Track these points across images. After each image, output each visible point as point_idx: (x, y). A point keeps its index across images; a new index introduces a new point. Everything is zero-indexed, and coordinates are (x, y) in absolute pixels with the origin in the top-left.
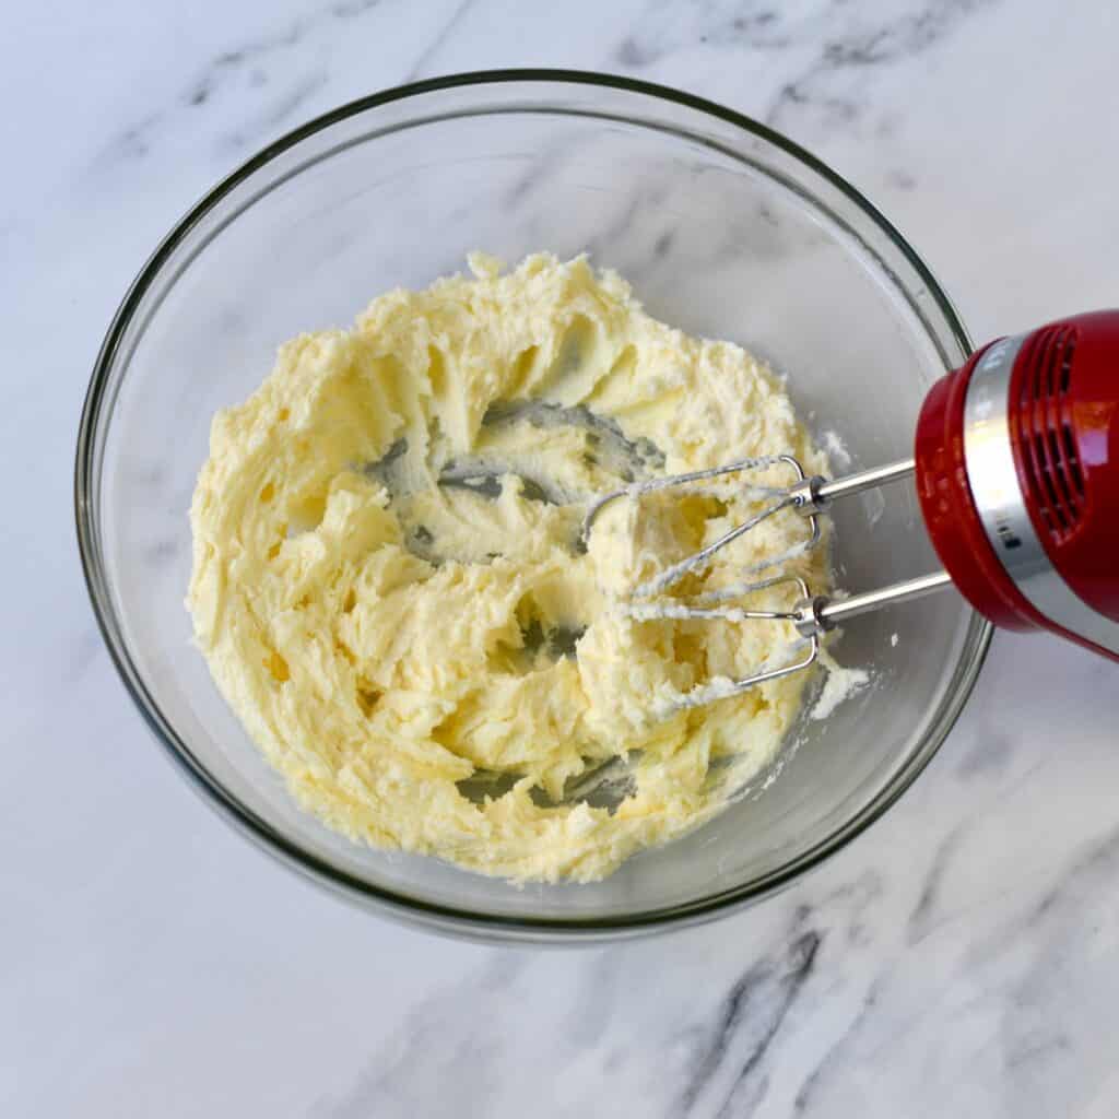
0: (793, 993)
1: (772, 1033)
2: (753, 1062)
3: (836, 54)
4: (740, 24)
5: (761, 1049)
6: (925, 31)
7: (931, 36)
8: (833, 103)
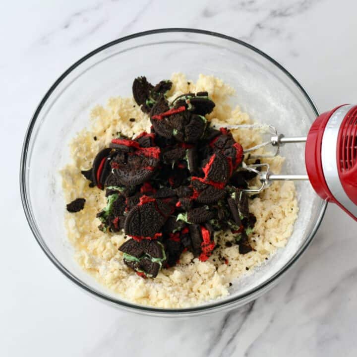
0: (245, 318)
1: (238, 331)
2: (231, 340)
3: (274, 14)
4: (243, 4)
5: (234, 336)
6: (304, 6)
7: (306, 8)
8: (272, 29)
